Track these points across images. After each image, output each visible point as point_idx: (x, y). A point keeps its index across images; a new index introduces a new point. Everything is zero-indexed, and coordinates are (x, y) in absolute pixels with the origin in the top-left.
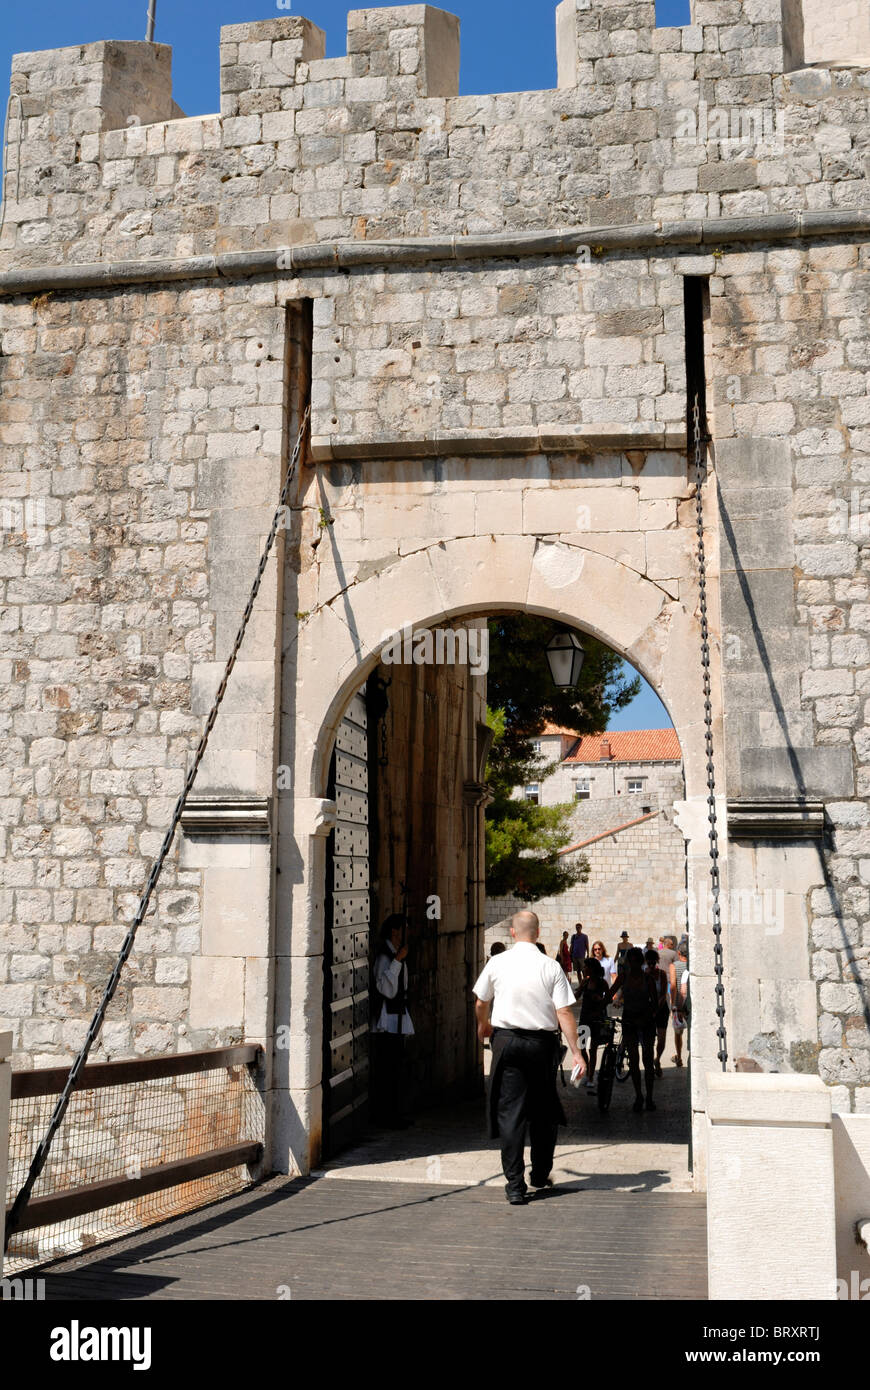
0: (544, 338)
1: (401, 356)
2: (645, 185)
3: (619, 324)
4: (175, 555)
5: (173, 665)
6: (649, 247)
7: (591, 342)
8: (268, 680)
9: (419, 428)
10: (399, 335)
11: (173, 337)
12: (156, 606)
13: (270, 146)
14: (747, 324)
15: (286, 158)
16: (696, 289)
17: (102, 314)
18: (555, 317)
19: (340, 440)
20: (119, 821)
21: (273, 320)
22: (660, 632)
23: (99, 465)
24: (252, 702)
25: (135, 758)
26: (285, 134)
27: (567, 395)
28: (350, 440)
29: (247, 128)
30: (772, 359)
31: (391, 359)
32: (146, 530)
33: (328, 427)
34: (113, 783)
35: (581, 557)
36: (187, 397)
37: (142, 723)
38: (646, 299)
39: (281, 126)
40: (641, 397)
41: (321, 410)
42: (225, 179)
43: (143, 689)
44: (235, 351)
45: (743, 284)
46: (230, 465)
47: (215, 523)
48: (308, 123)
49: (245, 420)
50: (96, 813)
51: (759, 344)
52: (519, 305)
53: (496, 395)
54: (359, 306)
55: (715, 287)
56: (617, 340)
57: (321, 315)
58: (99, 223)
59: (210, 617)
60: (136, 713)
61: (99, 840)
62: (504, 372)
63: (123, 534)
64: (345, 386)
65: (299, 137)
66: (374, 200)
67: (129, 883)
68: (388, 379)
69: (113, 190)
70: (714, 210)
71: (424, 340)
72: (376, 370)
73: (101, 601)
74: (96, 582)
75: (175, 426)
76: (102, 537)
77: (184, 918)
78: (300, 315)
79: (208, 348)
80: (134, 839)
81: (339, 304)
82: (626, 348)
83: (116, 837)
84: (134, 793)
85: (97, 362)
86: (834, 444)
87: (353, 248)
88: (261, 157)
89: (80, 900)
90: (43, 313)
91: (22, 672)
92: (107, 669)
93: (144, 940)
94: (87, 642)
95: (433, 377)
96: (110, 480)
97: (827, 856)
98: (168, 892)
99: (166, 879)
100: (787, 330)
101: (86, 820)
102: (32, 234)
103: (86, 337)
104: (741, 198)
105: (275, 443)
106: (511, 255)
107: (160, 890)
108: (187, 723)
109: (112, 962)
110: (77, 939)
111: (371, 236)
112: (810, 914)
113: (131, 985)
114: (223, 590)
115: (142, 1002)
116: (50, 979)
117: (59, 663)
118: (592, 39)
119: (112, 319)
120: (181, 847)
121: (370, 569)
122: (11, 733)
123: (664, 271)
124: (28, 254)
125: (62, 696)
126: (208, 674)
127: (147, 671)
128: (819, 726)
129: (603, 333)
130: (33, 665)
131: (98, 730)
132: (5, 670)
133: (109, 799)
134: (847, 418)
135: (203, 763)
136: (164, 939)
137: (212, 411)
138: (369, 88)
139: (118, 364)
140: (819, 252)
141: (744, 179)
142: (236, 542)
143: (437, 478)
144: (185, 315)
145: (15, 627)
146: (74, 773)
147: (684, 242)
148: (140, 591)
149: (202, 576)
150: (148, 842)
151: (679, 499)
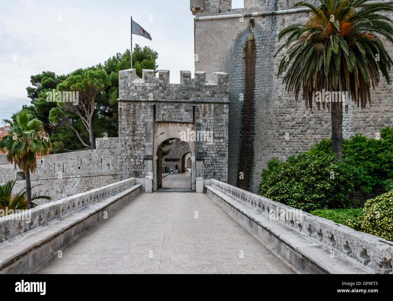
0: (179, 111)
1: (165, 112)
3: (187, 111)
4: (142, 132)
5: (142, 143)
6: (190, 103)
8: (152, 145)
9: (167, 120)
10: (165, 110)
11: (140, 108)
12: (140, 137)
14: (199, 111)
15: (152, 89)
16: (194, 107)
18: (181, 109)
20: (137, 158)
21: (152, 107)
23: (133, 122)
25: (139, 152)
27: (182, 118)
28: (160, 121)
29: (148, 84)
30: (201, 115)
32: (139, 129)
33: (158, 119)
34: (136, 155)
36: (143, 115)
37: (139, 149)
38: (189, 108)
39: (152, 85)
40: (189, 118)
41: (157, 117)
42: (145, 90)
43: (139, 145)
44: (148, 110)
45: (199, 107)
46: (147, 123)
48: (155, 85)
49: (149, 118)
50: (135, 158)
52: (176, 108)
53: (175, 117)
54: (161, 106)
55: (196, 107)
56: (186, 113)
57: (156, 108)
58: (131, 94)
59: (146, 138)
61: (135, 160)
62: (175, 115)
63: (136, 129)
64: (159, 115)
66: (162, 95)
67: (138, 164)
68: (163, 115)
69: (132, 90)
70: (196, 99)
71: (167, 111)
72: (162, 113)
73: (134, 136)
74: (133, 134)
75: (141, 118)
76: (134, 129)
77: (144, 168)
78: (154, 106)
79: (145, 110)
81: (159, 106)
82: (188, 113)
83: (137, 160)
84: (139, 156)
85: (132, 110)
86: (206, 124)
87: (160, 100)
88: (149, 88)
89: (133, 166)
90: (125, 104)
91: (126, 143)
92: (135, 143)
93: (140, 170)
94: (133, 140)
95: (168, 115)
96: (134, 123)
97: (204, 162)
98: (143, 165)
99: (142, 164)
100: (202, 112)
101: (134, 158)
102: (123, 94)
103: (131, 107)
104: (199, 98)
105: (152, 120)
106: (176, 102)
107: (142, 165)
108: (144, 149)
109: (137, 172)
110: (133, 170)
111: (162, 99)
112: (202, 167)
113: (139, 174)
114: (147, 135)
115: (140, 176)
116: (131, 174)
117: (130, 143)
118: (185, 79)
119: (133, 105)
120: (144, 161)
121: (162, 134)
122: (125, 149)
123: (191, 105)
124: (123, 97)
125: (130, 146)
126: (146, 144)
127: (139, 143)
128: (204, 150)
129: (185, 111)
130: (127, 142)
131: (134, 149)
132: (124, 143)
133: (136, 156)
134: (208, 122)
135: (146, 153)
136: (142, 170)
137: (145, 116)
138: (161, 81)
139: (134, 111)
140: (206, 105)
141: (199, 96)
142: (148, 130)
143: (168, 125)
144: (142, 106)
145: (124, 138)
146: (132, 154)
147: (193, 102)
148: (138, 135)
149: (145, 134)
150: (140, 161)
151: (192, 128)
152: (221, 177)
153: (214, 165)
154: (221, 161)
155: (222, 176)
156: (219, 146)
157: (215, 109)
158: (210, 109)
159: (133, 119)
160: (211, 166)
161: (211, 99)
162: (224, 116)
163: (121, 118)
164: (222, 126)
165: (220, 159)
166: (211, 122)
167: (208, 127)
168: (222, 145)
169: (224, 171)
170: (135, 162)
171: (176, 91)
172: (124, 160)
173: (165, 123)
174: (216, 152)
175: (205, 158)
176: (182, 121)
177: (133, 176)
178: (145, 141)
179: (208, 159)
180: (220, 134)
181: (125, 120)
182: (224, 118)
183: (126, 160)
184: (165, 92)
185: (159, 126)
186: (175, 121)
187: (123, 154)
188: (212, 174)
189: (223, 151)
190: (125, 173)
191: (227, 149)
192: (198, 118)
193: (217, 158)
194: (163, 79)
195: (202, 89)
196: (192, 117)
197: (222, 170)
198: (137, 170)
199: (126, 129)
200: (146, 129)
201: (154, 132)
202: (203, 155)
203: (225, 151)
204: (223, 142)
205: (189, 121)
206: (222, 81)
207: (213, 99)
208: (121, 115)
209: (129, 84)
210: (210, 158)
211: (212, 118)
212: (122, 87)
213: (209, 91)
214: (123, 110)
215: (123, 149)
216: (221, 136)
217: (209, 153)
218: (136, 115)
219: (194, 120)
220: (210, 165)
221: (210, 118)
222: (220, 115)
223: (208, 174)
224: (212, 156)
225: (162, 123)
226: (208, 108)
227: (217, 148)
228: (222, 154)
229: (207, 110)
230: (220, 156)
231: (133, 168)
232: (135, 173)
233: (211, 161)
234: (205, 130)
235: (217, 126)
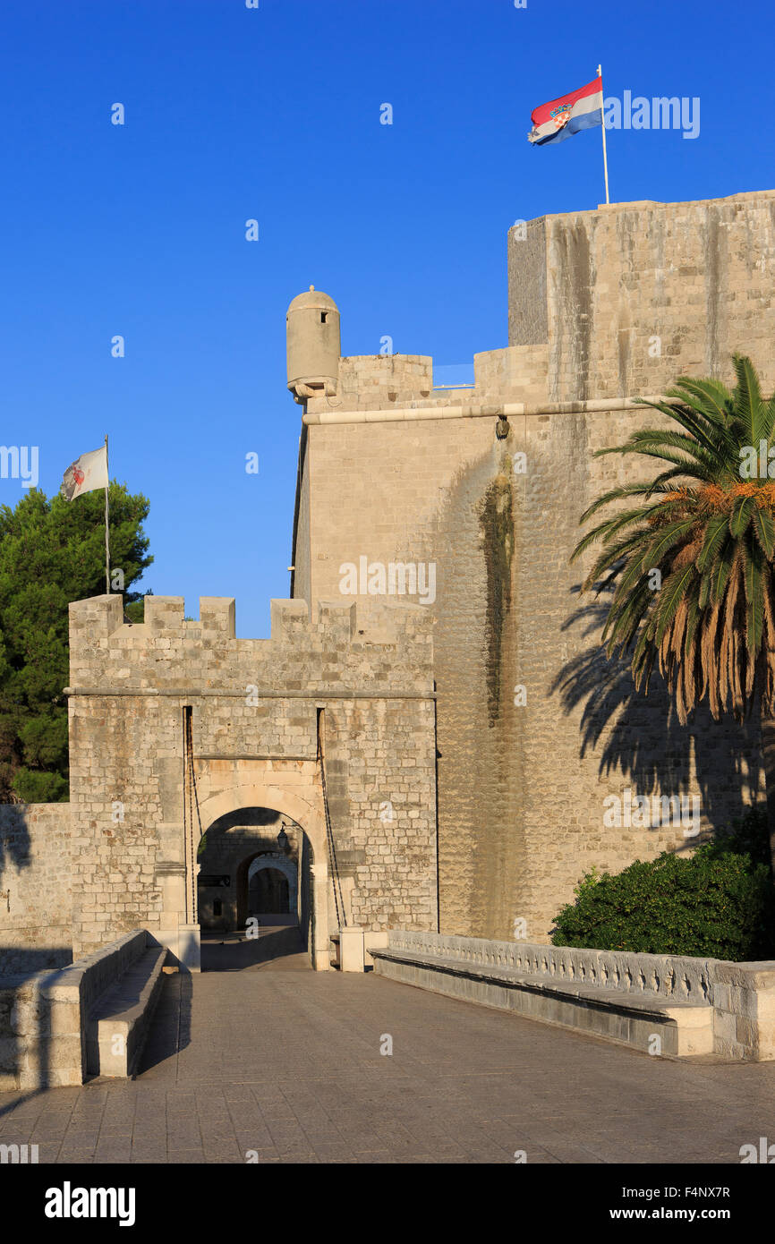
0: (272, 725)
1: (224, 728)
3: (297, 722)
4: (149, 789)
5: (149, 824)
6: (305, 697)
7: (287, 728)
8: (183, 829)
9: (230, 751)
10: (222, 721)
11: (142, 714)
12: (141, 805)
13: (174, 651)
14: (336, 724)
15: (180, 656)
16: (319, 710)
17: (114, 705)
18: (275, 718)
19: (204, 754)
20: (133, 872)
21: (179, 713)
22: (307, 817)
23: (117, 758)
24: (177, 835)
25: (137, 853)
26: (179, 647)
27: (279, 744)
28: (208, 754)
29: (165, 643)
30: (344, 736)
31: (220, 729)
32: (137, 779)
33: (199, 750)
34: (131, 861)
35: (282, 792)
36: (150, 738)
37: (139, 842)
38: (304, 715)
39: (178, 644)
40: (303, 746)
41: (197, 744)
42: (157, 661)
43: (139, 831)
44: (165, 722)
45: (336, 712)
46: (166, 760)
48: (189, 644)
49: (170, 745)
50: (125, 869)
51: (340, 731)
52: (262, 714)
53: (256, 742)
54: (209, 710)
55: (326, 712)
56: (295, 728)
57: (195, 713)
58: (109, 673)
59: (161, 809)
60: (137, 839)
61: (126, 878)
62: (259, 736)
63: (128, 781)
64: (205, 737)
65: (184, 649)
66: (213, 675)
67: (137, 891)
68: (218, 736)
69: (114, 660)
70: (327, 687)
71: (232, 722)
72: (215, 732)
74: (119, 796)
75: (145, 746)
76: (120, 782)
77: (157, 901)
78: (189, 710)
79: (156, 721)
80: (138, 877)
82: (298, 730)
83: (132, 878)
84: (137, 864)
85: (114, 722)
86: (362, 763)
87: (206, 690)
88: (170, 655)
89: (120, 896)
90: (91, 703)
91: (94, 825)
92: (125, 825)
93: (143, 909)
95: (235, 735)
96: (122, 762)
97: (357, 881)
98: (151, 893)
99: (150, 889)
100: (348, 728)
101: (120, 872)
102: (83, 674)
103: (109, 713)
104: (335, 683)
105: (180, 753)
107: (148, 892)
108: (155, 842)
109: (132, 915)
110: (120, 909)
111: (213, 687)
112: (352, 897)
114: (166, 800)
115: (143, 926)
116: (111, 920)
117: (107, 823)
118: (287, 625)
119: (118, 707)
120: (155, 879)
121: (213, 794)
122: (91, 845)
123: (310, 705)
124: (81, 680)
125: (109, 833)
126: (161, 826)
127: (140, 825)
128: (355, 845)
129: (291, 725)
130: (97, 822)
131: (123, 843)
132: (87, 825)
133: (129, 866)
134: (366, 755)
135: (161, 854)
136: (150, 908)
137: (157, 742)
138: (208, 633)
140: (359, 703)
141: (336, 677)
142: (169, 787)
143: (235, 766)
144: (146, 708)
145: (89, 810)
146: (115, 857)
147: (318, 696)
148: (136, 800)
149: (157, 796)
150: (143, 879)
151: (314, 776)
152: (414, 928)
153: (389, 889)
154: (413, 877)
155: (417, 925)
156: (405, 830)
157: (389, 715)
159: (118, 750)
160: (380, 893)
161: (377, 687)
162: (419, 738)
164: (415, 767)
165: (411, 872)
166: (376, 757)
167: (369, 773)
168: (417, 829)
169: (423, 910)
170: (124, 882)
171: (259, 662)
172: (88, 878)
173: (223, 761)
174: (395, 850)
175: (360, 869)
176: (280, 755)
177: (120, 927)
178: (157, 817)
179: (371, 873)
180: (407, 793)
181: (91, 754)
182: (419, 744)
183: (96, 878)
184: (224, 665)
185: (205, 770)
186: (258, 754)
187: (85, 860)
188: (385, 919)
189: (420, 846)
190: (93, 919)
191: (433, 838)
192: (333, 744)
193: (401, 869)
194: (216, 627)
195: (344, 656)
196: (314, 741)
197: (419, 904)
198: (133, 908)
199: (95, 782)
200: (161, 779)
201: (189, 790)
202: (352, 860)
203: (426, 847)
204: (419, 818)
205: (303, 755)
206: (410, 630)
207: (383, 686)
208: (77, 739)
209: (104, 644)
210: (379, 869)
211: (380, 743)
212: (81, 651)
213: (370, 660)
214: (83, 722)
215: (86, 842)
216: (411, 799)
217: (372, 853)
218: (128, 737)
219: (319, 749)
220: (376, 891)
221: (373, 744)
222: (407, 734)
223: (372, 919)
224: (384, 864)
225: (214, 761)
226: (365, 714)
227: (399, 838)
228: (415, 856)
229: (364, 721)
230: (410, 863)
231: (118, 902)
232: (127, 919)
233: (382, 878)
234: (359, 781)
235: (399, 769)
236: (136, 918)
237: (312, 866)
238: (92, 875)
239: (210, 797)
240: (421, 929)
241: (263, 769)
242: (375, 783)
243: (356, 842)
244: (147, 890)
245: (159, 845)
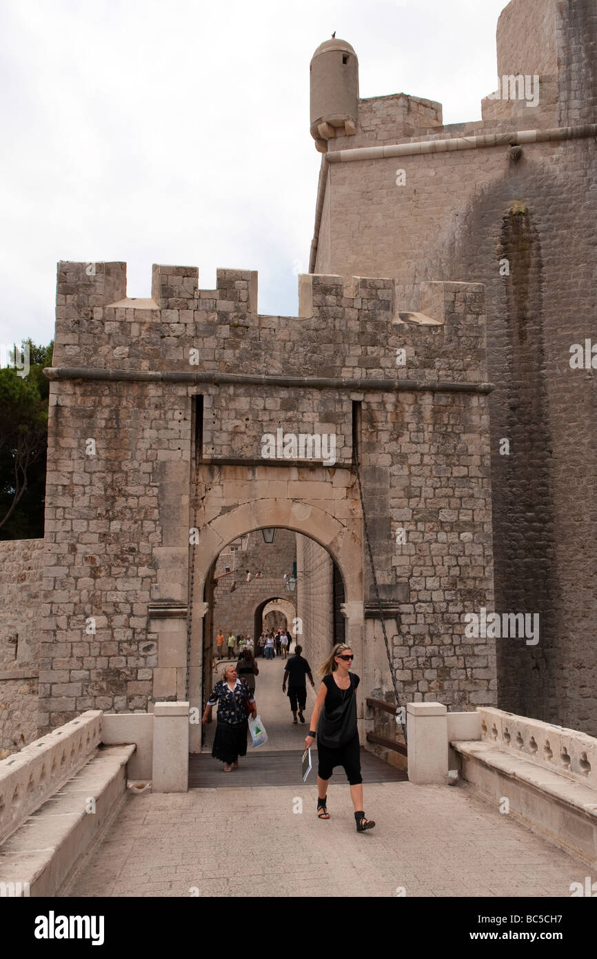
0: (298, 421)
1: (241, 423)
2: (338, 363)
3: (328, 418)
4: (144, 501)
5: (144, 547)
6: (339, 387)
7: (317, 424)
8: (186, 555)
9: (246, 454)
10: (239, 415)
11: (140, 405)
12: (136, 522)
13: (183, 325)
14: (375, 422)
15: (190, 331)
16: (356, 405)
17: (107, 392)
18: (303, 413)
19: (215, 457)
20: (121, 613)
21: (186, 403)
22: (340, 539)
23: (107, 460)
24: (179, 564)
25: (127, 587)
26: (190, 321)
28: (220, 457)
29: (173, 315)
30: (384, 437)
31: (237, 424)
32: (131, 489)
33: (210, 451)
34: (118, 597)
35: (310, 509)
36: (148, 433)
37: (130, 572)
38: (338, 409)
39: (188, 316)
41: (207, 443)
42: (163, 337)
43: (131, 558)
44: (169, 415)
45: (374, 406)
46: (168, 464)
47: (162, 488)
48: (201, 317)
49: (174, 444)
50: (110, 610)
51: (380, 430)
52: (287, 406)
54: (223, 401)
55: (364, 406)
56: (326, 424)
57: (207, 403)
58: (104, 349)
59: (160, 528)
60: (127, 568)
61: (112, 621)
63: (120, 491)
64: (217, 434)
65: (195, 323)
66: (229, 355)
67: (125, 639)
68: (235, 433)
69: (110, 335)
70: (364, 375)
71: (250, 417)
72: (230, 428)
73: (111, 520)
74: (107, 511)
75: (143, 445)
76: (109, 492)
77: (150, 653)
78: (198, 401)
79: (158, 412)
80: (127, 620)
81: (215, 400)
82: (330, 428)
83: (119, 620)
84: (127, 601)
85: (105, 414)
86: (406, 471)
87: (221, 374)
88: (179, 329)
90: (78, 388)
91: (73, 549)
92: (113, 549)
93: (132, 662)
94: (104, 537)
95: (253, 433)
96: (113, 467)
97: (399, 624)
98: (143, 642)
99: (142, 637)
100: (390, 426)
101: (105, 613)
102: (70, 351)
103: (100, 402)
104: (374, 371)
105: (187, 455)
106: (285, 385)
107: (139, 641)
108: (151, 572)
109: (118, 672)
110: (102, 663)
111: (229, 370)
113: (127, 681)
114: (166, 516)
115: (132, 688)
116: (89, 680)
117: (91, 546)
118: (318, 298)
119: (112, 395)
120: (148, 624)
121: (226, 510)
122: (68, 576)
123: (345, 398)
124: (69, 360)
125: (93, 560)
126: (159, 552)
127: (132, 550)
128: (397, 577)
129: (321, 421)
130: (78, 546)
131: (110, 575)
132: (65, 548)
133: (115, 604)
134: (410, 461)
135: (157, 588)
136: (141, 662)
137: (159, 441)
138: (225, 305)
139: (115, 415)
140: (402, 396)
141: (375, 364)
142: (171, 496)
143: (254, 474)
144: (146, 396)
145: (69, 529)
146: (99, 593)
147: (353, 387)
148: (128, 516)
149: (156, 511)
150: (134, 622)
151: (348, 488)
152: (470, 687)
153: (439, 635)
155: (473, 680)
156: (457, 557)
157: (436, 412)
158: (418, 413)
160: (427, 640)
161: (422, 376)
162: (472, 441)
163: (57, 443)
164: (466, 477)
166: (421, 464)
167: (414, 483)
168: (471, 555)
169: (481, 662)
170: (109, 627)
171: (285, 343)
172: (62, 621)
173: (239, 469)
174: (445, 580)
175: (405, 608)
177: (102, 689)
178: (155, 538)
179: (416, 613)
180: (458, 509)
182: (471, 449)
183: (73, 622)
184: (243, 345)
185: (216, 479)
187: (60, 596)
188: (433, 675)
189: (475, 579)
190: (66, 678)
191: (490, 568)
192: (372, 447)
193: (451, 608)
194: (235, 297)
195: (386, 338)
196: (350, 443)
197: (474, 655)
198: (118, 663)
199: (78, 490)
201: (195, 504)
202: (394, 596)
203: (481, 580)
204: (473, 542)
205: (336, 461)
206: (460, 309)
207: (430, 376)
208: (58, 434)
209: (98, 314)
210: (425, 608)
211: (427, 446)
212: (70, 322)
213: (415, 345)
214: (66, 413)
215: (61, 572)
216: (462, 518)
217: (417, 587)
218: (122, 435)
219: (355, 455)
220: (422, 637)
221: (419, 448)
222: (458, 435)
223: (418, 675)
224: (431, 601)
225: (228, 468)
226: (409, 409)
227: (449, 567)
228: (469, 592)
229: (407, 419)
230: (463, 601)
231: (100, 655)
232: (110, 679)
233: (429, 621)
234: (402, 494)
235: (448, 479)
236: (123, 677)
237: (344, 605)
238: (69, 617)
239: (221, 514)
240: (477, 688)
241: (286, 478)
242: (420, 497)
243: (398, 574)
244: (137, 638)
245: (155, 576)
